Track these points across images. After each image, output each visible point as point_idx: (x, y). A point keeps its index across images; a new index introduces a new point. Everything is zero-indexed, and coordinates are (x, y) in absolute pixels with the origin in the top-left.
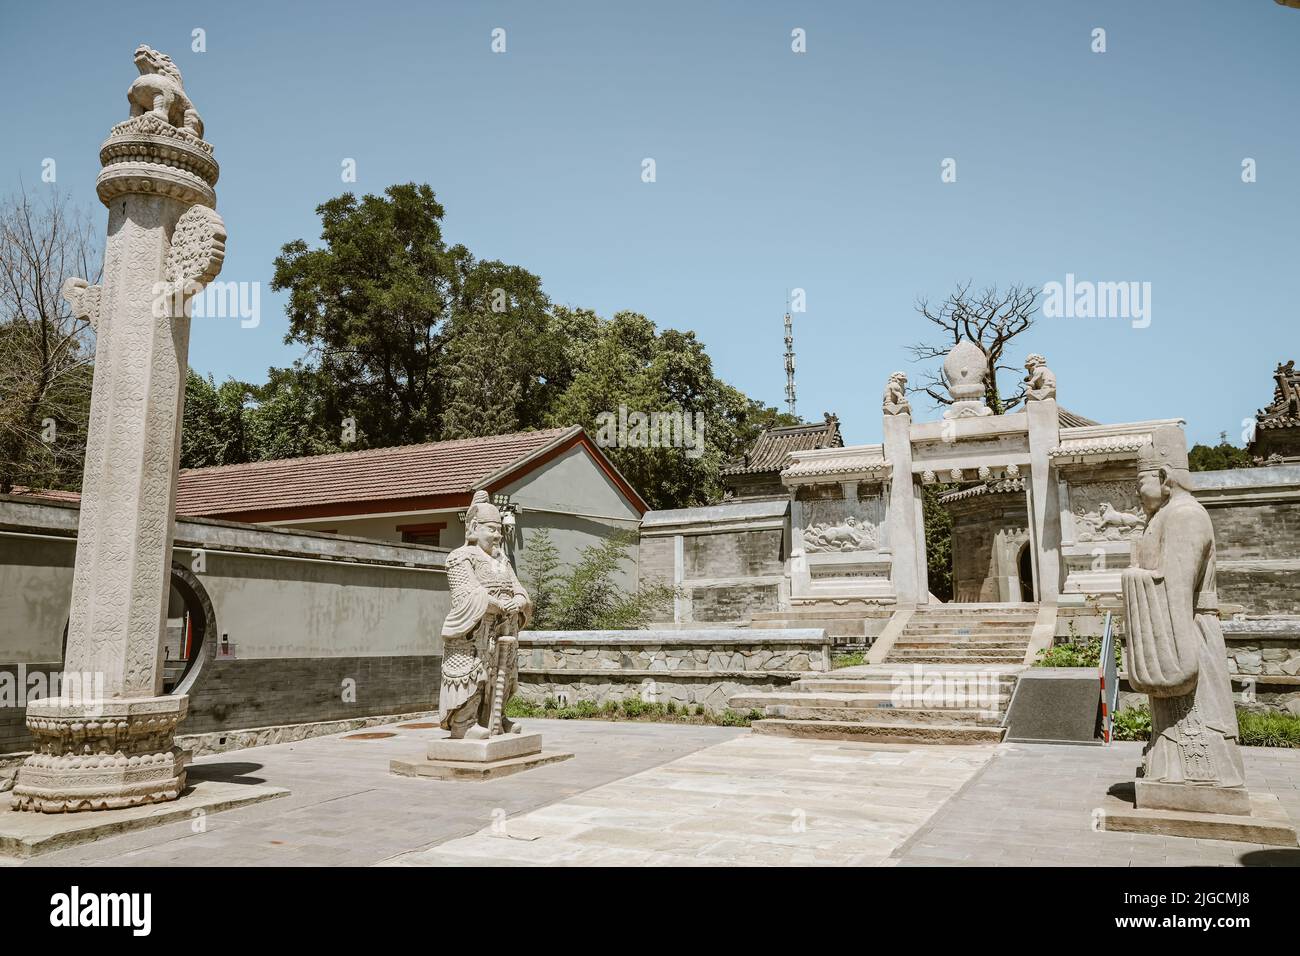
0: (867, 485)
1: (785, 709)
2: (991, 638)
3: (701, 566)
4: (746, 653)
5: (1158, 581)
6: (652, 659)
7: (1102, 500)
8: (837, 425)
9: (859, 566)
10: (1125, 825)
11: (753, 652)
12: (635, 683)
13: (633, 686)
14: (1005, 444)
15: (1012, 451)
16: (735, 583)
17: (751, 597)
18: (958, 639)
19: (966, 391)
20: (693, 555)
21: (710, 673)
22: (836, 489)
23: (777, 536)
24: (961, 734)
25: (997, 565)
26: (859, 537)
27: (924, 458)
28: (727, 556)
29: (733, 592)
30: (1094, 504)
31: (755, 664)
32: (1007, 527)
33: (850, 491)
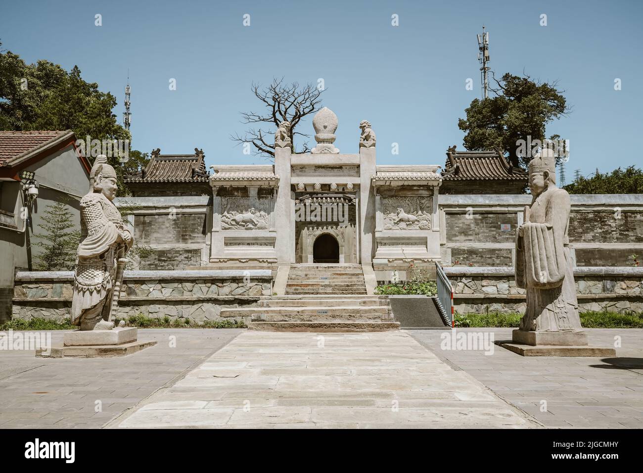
0: (264, 189)
1: (264, 317)
2: (342, 282)
3: (147, 236)
4: (220, 285)
5: (549, 228)
6: (151, 290)
7: (398, 206)
8: (203, 157)
9: (256, 239)
10: (538, 353)
11: (224, 284)
12: (138, 306)
13: (137, 308)
14: (346, 171)
15: (350, 176)
16: (172, 247)
17: (182, 257)
18: (323, 282)
19: (326, 138)
20: (142, 228)
21: (195, 298)
22: (244, 191)
23: (202, 218)
24: (378, 326)
25: (302, 248)
26: (257, 221)
27: (298, 175)
28: (166, 230)
29: (170, 253)
30: (395, 209)
31: (225, 292)
32: (309, 226)
33: (253, 192)
